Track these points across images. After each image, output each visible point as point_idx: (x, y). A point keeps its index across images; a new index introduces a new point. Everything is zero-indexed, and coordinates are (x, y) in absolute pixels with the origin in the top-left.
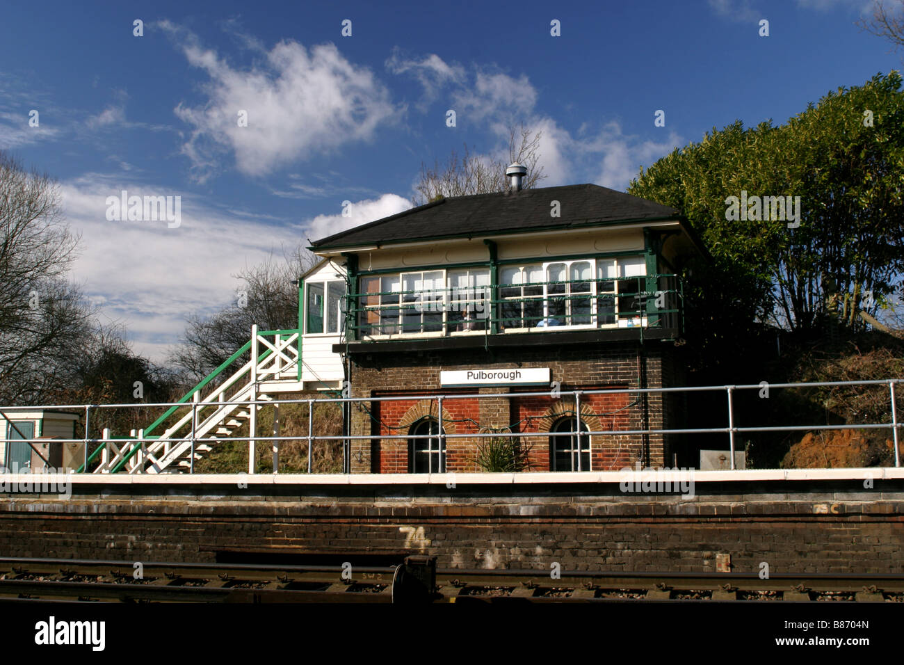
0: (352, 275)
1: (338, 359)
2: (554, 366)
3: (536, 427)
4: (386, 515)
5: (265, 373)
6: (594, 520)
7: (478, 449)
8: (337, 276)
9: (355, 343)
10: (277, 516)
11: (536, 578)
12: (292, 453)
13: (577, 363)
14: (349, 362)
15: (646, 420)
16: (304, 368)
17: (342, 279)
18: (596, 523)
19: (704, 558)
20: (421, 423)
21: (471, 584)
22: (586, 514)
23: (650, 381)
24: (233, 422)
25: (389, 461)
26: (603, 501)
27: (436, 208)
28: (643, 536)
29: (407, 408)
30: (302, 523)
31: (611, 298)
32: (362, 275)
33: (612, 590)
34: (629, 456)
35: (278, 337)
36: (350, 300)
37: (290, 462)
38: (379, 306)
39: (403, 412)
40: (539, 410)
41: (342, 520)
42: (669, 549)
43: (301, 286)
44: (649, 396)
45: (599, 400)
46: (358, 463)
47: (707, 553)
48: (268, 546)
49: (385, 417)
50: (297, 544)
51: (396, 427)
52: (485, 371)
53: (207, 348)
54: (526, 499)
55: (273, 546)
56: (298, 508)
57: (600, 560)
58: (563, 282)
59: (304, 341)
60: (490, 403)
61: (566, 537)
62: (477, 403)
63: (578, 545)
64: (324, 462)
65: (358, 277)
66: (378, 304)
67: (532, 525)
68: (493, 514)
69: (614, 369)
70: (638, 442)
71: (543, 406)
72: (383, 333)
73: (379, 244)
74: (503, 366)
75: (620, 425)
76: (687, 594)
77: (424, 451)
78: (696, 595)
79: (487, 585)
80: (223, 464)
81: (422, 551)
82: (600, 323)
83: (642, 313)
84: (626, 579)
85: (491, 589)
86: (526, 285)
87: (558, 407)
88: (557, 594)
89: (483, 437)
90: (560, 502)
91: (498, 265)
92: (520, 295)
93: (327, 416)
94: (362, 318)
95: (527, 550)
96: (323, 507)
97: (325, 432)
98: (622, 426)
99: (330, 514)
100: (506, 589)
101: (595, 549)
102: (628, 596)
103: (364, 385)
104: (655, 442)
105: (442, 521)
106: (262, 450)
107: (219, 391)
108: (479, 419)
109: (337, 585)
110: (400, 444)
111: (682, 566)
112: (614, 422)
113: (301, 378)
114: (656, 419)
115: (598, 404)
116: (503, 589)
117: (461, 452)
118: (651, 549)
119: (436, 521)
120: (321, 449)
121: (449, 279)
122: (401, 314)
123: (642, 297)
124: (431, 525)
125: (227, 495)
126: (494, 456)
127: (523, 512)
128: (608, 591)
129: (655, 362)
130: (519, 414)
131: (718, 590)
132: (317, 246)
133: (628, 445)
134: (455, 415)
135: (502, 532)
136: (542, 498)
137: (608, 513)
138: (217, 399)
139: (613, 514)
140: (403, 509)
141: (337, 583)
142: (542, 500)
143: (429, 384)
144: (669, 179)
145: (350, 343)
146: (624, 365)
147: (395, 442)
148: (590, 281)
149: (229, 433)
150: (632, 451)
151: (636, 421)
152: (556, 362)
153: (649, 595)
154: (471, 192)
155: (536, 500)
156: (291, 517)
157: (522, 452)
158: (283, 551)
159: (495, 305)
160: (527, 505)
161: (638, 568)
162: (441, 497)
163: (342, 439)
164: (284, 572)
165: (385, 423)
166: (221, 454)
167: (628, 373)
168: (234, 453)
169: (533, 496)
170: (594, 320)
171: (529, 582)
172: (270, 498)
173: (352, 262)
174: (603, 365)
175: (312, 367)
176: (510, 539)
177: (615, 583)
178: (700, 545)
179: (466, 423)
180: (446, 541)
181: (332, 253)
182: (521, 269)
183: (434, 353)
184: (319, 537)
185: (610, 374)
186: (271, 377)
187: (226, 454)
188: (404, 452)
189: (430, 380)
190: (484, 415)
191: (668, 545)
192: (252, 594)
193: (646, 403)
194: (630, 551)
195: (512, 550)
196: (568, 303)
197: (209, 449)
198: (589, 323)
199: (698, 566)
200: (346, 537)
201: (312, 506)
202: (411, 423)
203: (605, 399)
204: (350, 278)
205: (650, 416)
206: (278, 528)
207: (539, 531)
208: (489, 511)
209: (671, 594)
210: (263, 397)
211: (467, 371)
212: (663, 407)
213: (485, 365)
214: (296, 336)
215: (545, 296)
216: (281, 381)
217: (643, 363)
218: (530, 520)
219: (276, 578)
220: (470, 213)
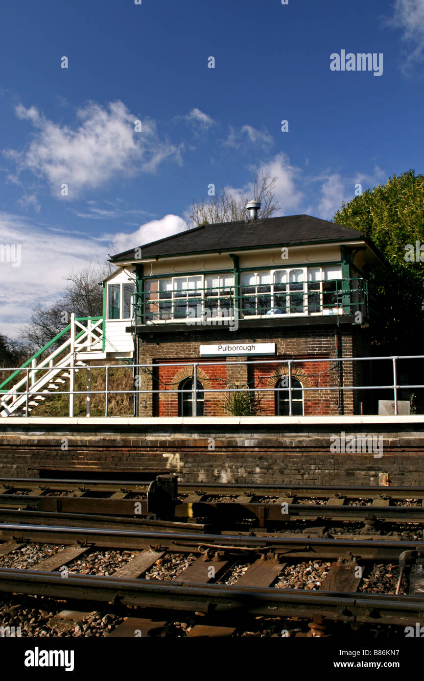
0: (140, 279)
1: (130, 337)
2: (278, 342)
3: (265, 384)
4: (154, 446)
5: (81, 346)
6: (295, 450)
7: (226, 399)
8: (129, 279)
9: (142, 326)
10: (80, 446)
11: (253, 489)
12: (101, 401)
13: (294, 340)
14: (137, 339)
15: (341, 379)
16: (107, 343)
17: (132, 282)
18: (297, 452)
19: (370, 476)
20: (187, 381)
21: (209, 493)
22: (290, 446)
23: (344, 353)
24: (59, 380)
25: (165, 407)
26: (301, 436)
27: (198, 232)
28: (329, 461)
29: (177, 371)
30: (97, 451)
31: (318, 295)
32: (146, 279)
33: (305, 498)
34: (330, 404)
35: (89, 322)
36: (138, 296)
37: (99, 407)
38: (158, 300)
39: (175, 374)
40: (268, 372)
41: (124, 449)
42: (347, 470)
43: (104, 287)
44: (343, 363)
45: (309, 365)
46: (144, 409)
47: (373, 473)
48: (74, 466)
49: (162, 377)
50: (94, 465)
51: (169, 383)
52: (230, 345)
53: (47, 328)
54: (249, 435)
55: (78, 466)
56: (94, 441)
57: (299, 477)
58: (284, 284)
59: (107, 325)
60: (233, 367)
61: (276, 461)
62: (225, 367)
63: (284, 467)
64: (123, 407)
65: (144, 280)
66: (157, 299)
67: (253, 453)
68: (226, 445)
69: (319, 344)
70: (336, 394)
71: (271, 369)
72: (161, 319)
73: (157, 257)
74: (243, 342)
75: (323, 382)
76: (356, 501)
77: (189, 400)
78: (363, 501)
79: (220, 493)
80: (54, 408)
81: (178, 470)
82: (310, 312)
83: (339, 305)
84: (314, 491)
85: (223, 497)
86: (259, 285)
87: (281, 370)
88: (268, 500)
89: (229, 392)
90: (272, 437)
91: (240, 272)
92: (255, 293)
93: (125, 376)
94: (146, 308)
95: (249, 469)
96: (111, 440)
97: (124, 386)
98: (325, 383)
99: (116, 445)
100: (233, 497)
101: (296, 470)
102: (316, 502)
103: (148, 355)
104: (348, 394)
105: (191, 450)
106: (79, 399)
107: (49, 359)
108: (226, 378)
109: (119, 493)
110: (172, 395)
111: (355, 481)
112: (319, 381)
113: (105, 350)
114: (348, 378)
115: (309, 368)
116: (231, 497)
117: (214, 401)
118: (335, 470)
119: (188, 450)
120: (121, 398)
121: (206, 282)
122: (174, 306)
123: (339, 294)
124: (185, 453)
125: (46, 431)
126: (236, 404)
127: (247, 444)
128: (302, 499)
129: (348, 339)
130: (254, 375)
131: (377, 498)
132: (115, 259)
133: (328, 396)
134: (210, 376)
135: (233, 457)
136: (260, 434)
137: (305, 445)
138: (47, 365)
139: (308, 445)
140: (165, 442)
141: (119, 492)
142: (260, 436)
143: (192, 354)
144: (362, 210)
145: (138, 326)
146: (326, 341)
147: (169, 394)
148: (303, 282)
149: (57, 388)
150: (331, 401)
151: (335, 380)
152: (280, 339)
153: (330, 501)
154: (227, 220)
155: (256, 436)
156: (90, 447)
157: (256, 401)
158: (85, 470)
159: (237, 299)
160: (250, 439)
161: (325, 482)
162: (191, 433)
163: (133, 393)
164: (83, 484)
165: (162, 381)
166: (53, 402)
167: (329, 347)
168: (61, 401)
169: (254, 433)
170: (306, 310)
171: (248, 492)
172: (75, 434)
173: (139, 270)
174: (312, 341)
175: (112, 342)
176: (238, 462)
177: (307, 493)
178: (368, 467)
179: (218, 381)
180: (194, 463)
181: (125, 263)
182: (256, 274)
183: (195, 333)
184: (109, 460)
185: (317, 347)
186: (84, 349)
187: (56, 402)
188: (175, 401)
189: (193, 351)
190: (230, 376)
191: (346, 467)
192: (56, 500)
193: (341, 367)
194: (320, 471)
195: (239, 470)
196: (288, 298)
197: (43, 399)
198: (302, 311)
199: (366, 481)
200: (127, 460)
201: (103, 439)
202: (180, 381)
203: (313, 365)
204: (138, 281)
205: (344, 376)
206: (81, 454)
207: (258, 457)
208: (224, 443)
209: (345, 501)
210: (79, 363)
211: (218, 345)
212: (353, 370)
213: (230, 341)
214: (101, 321)
215: (272, 293)
216: (91, 352)
217: (340, 340)
218: (252, 449)
219: (77, 488)
220: (221, 235)
